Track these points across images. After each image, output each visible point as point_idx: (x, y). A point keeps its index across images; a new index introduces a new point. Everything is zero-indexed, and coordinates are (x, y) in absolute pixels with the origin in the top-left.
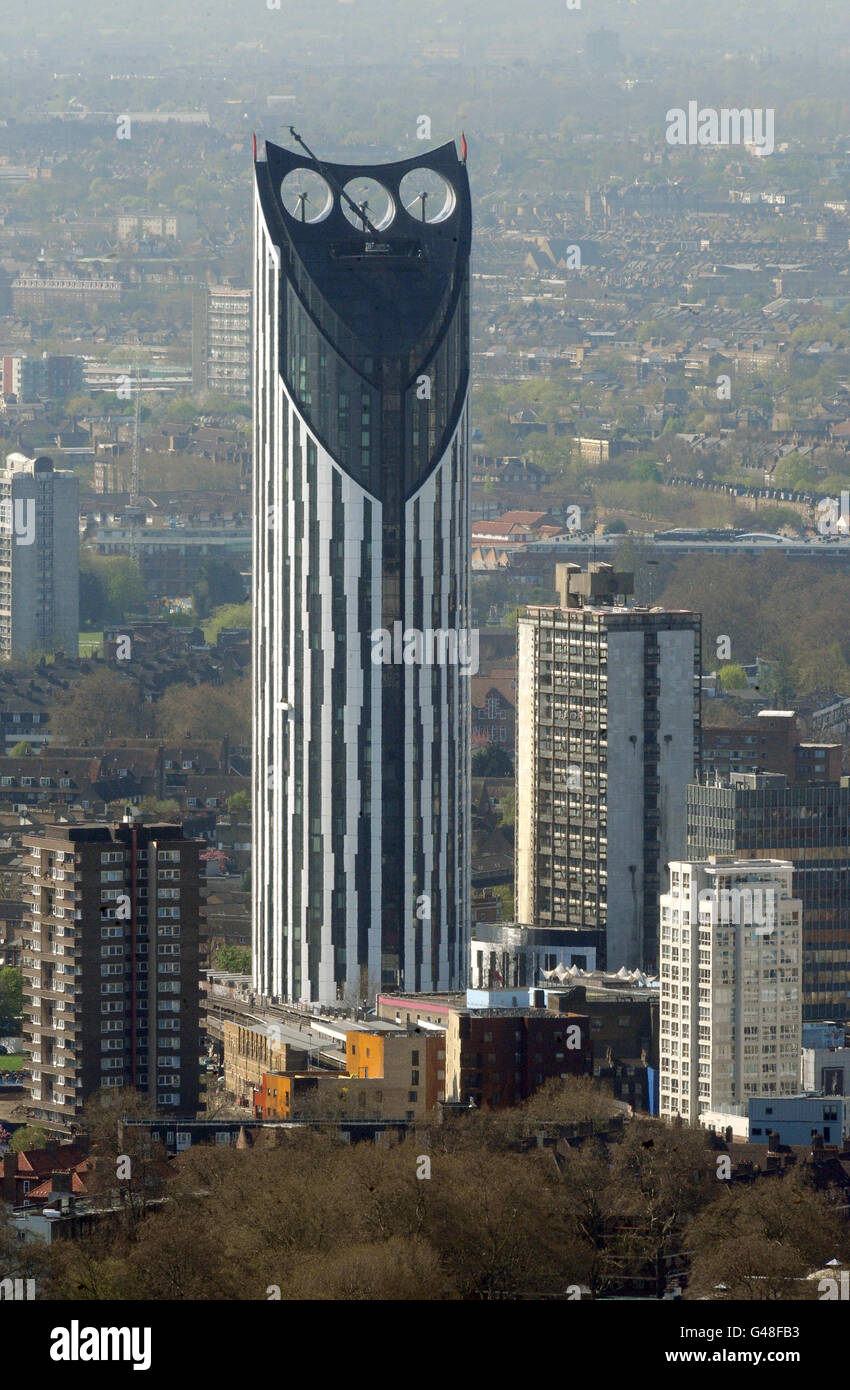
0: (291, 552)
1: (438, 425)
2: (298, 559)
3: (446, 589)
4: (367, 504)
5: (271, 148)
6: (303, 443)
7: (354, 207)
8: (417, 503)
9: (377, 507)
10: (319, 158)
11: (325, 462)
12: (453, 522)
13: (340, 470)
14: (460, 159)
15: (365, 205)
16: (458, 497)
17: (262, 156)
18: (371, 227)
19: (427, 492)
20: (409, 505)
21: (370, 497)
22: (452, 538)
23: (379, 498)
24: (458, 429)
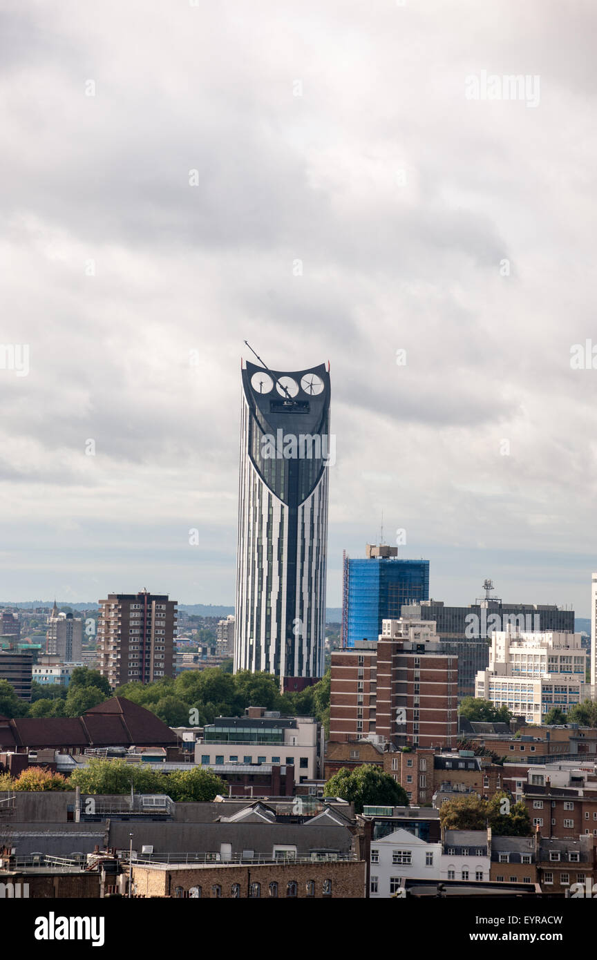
0: (251, 528)
1: (313, 477)
2: (254, 531)
3: (315, 544)
4: (282, 507)
5: (248, 363)
6: (257, 483)
7: (282, 387)
8: (303, 507)
9: (286, 508)
10: (269, 369)
11: (266, 490)
12: (318, 517)
13: (271, 493)
14: (327, 371)
15: (287, 387)
16: (321, 507)
17: (245, 368)
18: (289, 396)
19: (308, 503)
20: (300, 508)
21: (284, 504)
22: (318, 524)
23: (288, 505)
24: (322, 479)
